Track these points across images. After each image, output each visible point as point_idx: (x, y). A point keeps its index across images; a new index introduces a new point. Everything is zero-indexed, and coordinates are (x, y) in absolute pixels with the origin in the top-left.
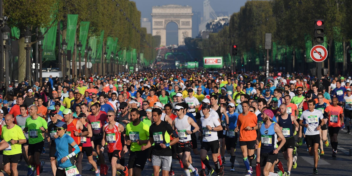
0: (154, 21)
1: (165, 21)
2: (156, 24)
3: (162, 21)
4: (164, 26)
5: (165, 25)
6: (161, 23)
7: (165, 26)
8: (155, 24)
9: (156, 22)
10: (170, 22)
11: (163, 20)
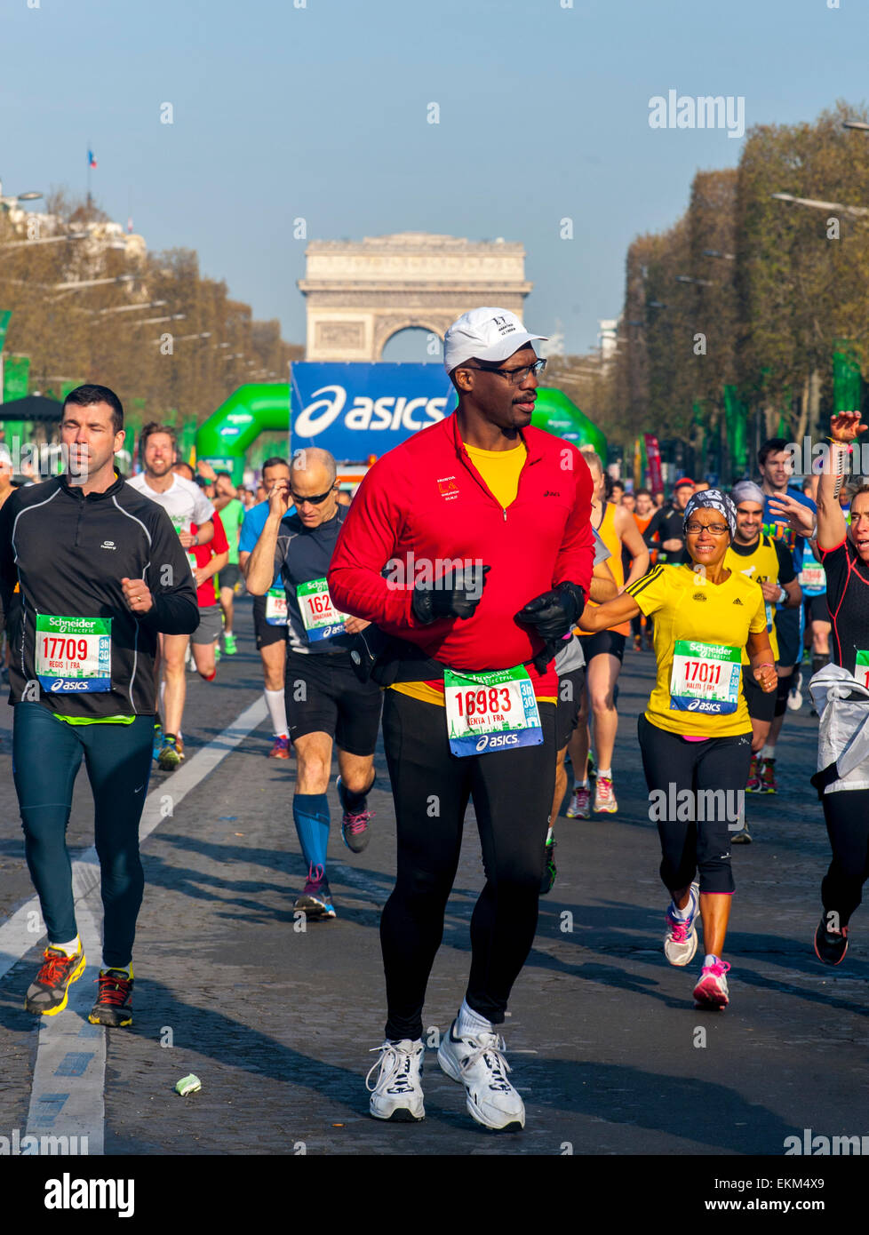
0: (318, 323)
1: (379, 317)
2: (326, 335)
3: (362, 323)
4: (369, 345)
5: (375, 343)
6: (357, 333)
7: (374, 351)
8: (322, 338)
9: (326, 327)
10: (405, 329)
11: (366, 317)
